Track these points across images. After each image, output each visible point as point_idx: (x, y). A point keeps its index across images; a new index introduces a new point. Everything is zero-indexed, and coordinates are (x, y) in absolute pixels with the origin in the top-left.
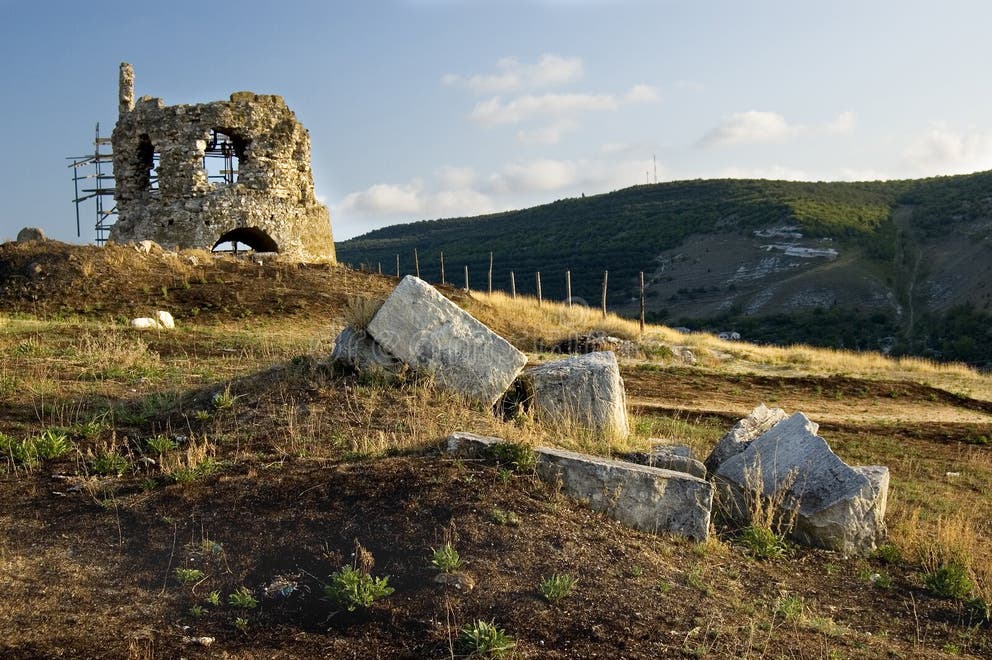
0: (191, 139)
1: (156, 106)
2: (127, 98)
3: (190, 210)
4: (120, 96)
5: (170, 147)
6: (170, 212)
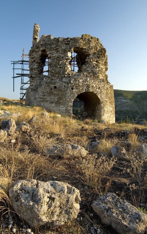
0: (65, 52)
1: (50, 38)
2: (36, 37)
3: (65, 82)
4: (33, 36)
5: (55, 55)
6: (55, 83)
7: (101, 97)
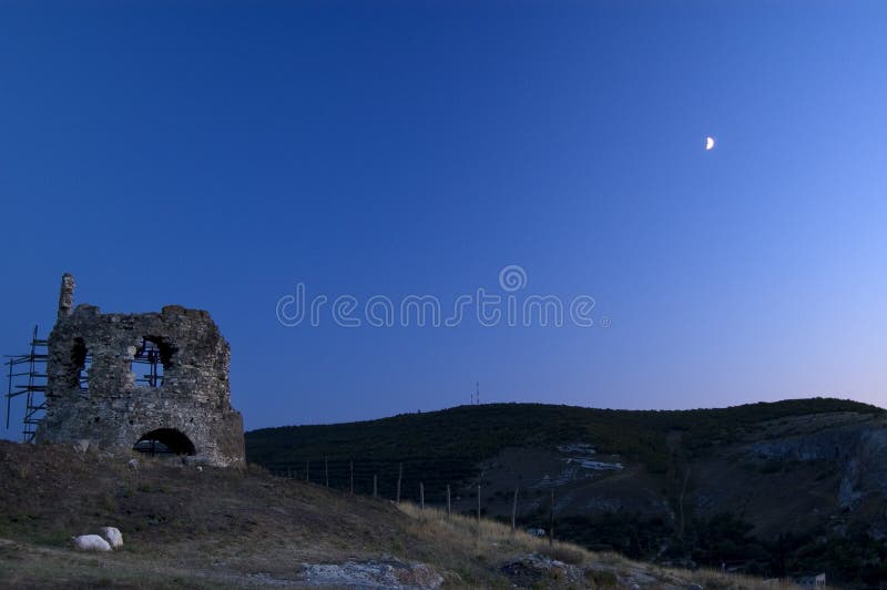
0: (123, 344)
1: (94, 313)
2: (65, 305)
3: (116, 410)
4: (61, 303)
5: (103, 350)
6: (98, 410)
7: (196, 438)
